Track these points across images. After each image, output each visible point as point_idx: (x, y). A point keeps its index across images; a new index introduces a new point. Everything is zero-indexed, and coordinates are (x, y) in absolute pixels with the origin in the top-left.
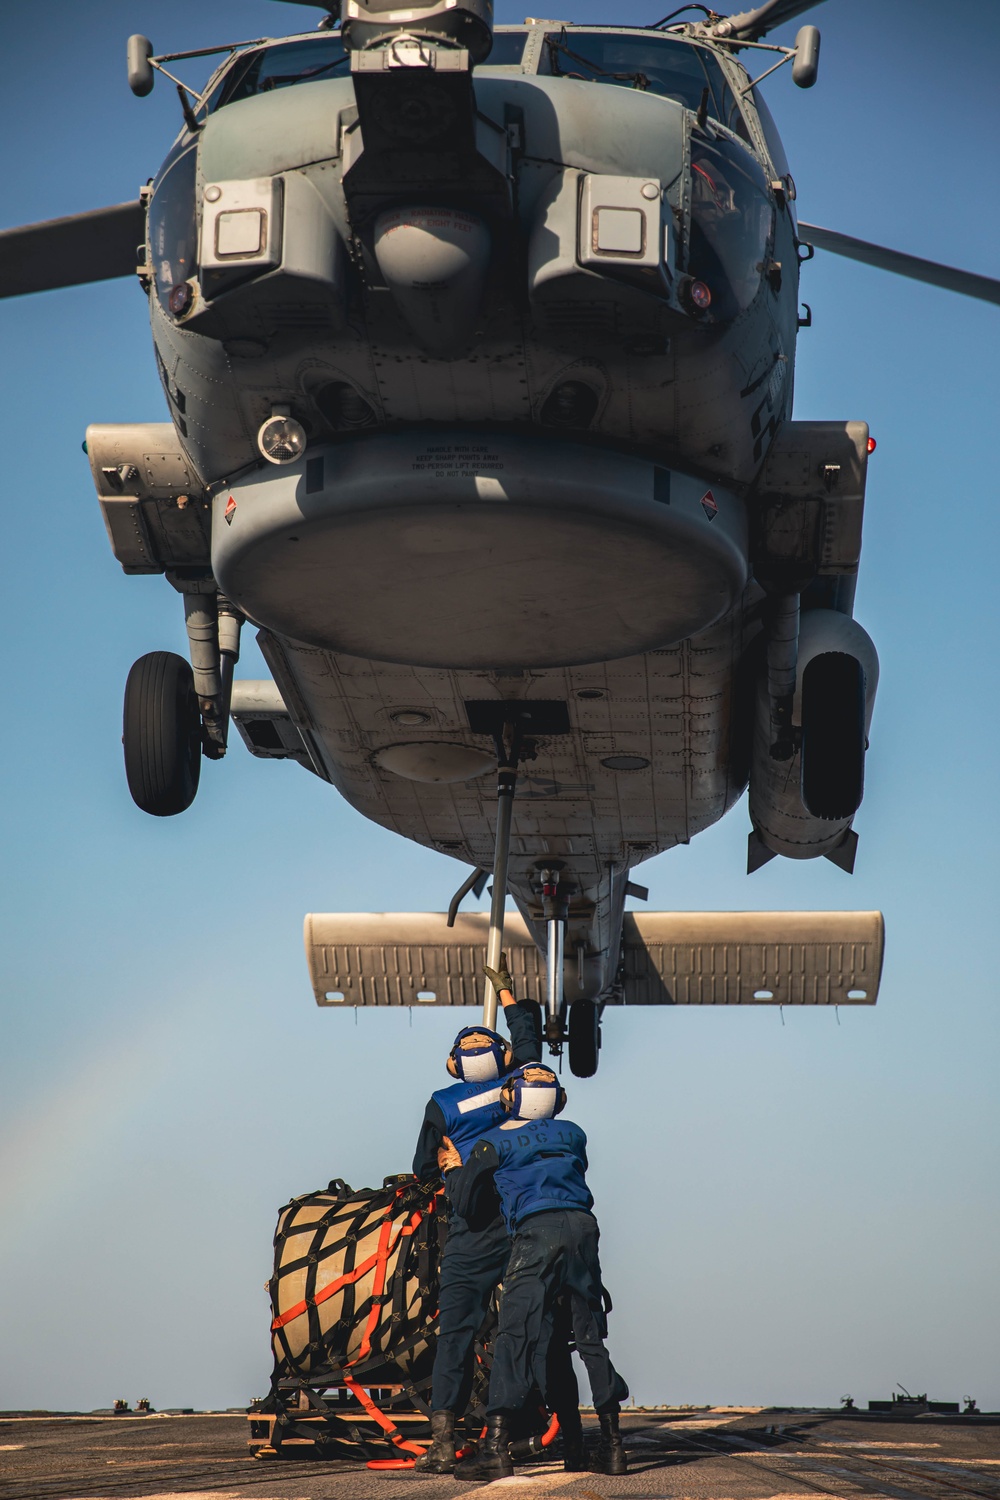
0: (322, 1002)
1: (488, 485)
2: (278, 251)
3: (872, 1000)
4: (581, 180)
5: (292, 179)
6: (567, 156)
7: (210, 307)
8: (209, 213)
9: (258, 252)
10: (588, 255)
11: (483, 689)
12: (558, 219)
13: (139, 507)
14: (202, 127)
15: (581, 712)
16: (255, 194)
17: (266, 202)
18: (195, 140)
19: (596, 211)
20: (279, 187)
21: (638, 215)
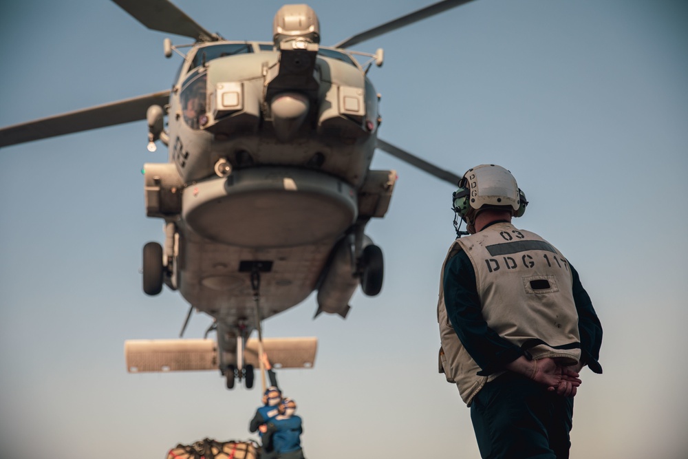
0: (129, 370)
1: (289, 183)
2: (243, 105)
3: (312, 366)
4: (338, 88)
5: (246, 83)
6: (334, 80)
7: (217, 124)
8: (219, 93)
9: (237, 105)
10: (343, 111)
11: (247, 256)
12: (331, 96)
13: (159, 193)
14: (208, 67)
15: (277, 265)
16: (235, 87)
17: (239, 89)
18: (206, 70)
19: (344, 97)
20: (242, 85)
21: (356, 100)
